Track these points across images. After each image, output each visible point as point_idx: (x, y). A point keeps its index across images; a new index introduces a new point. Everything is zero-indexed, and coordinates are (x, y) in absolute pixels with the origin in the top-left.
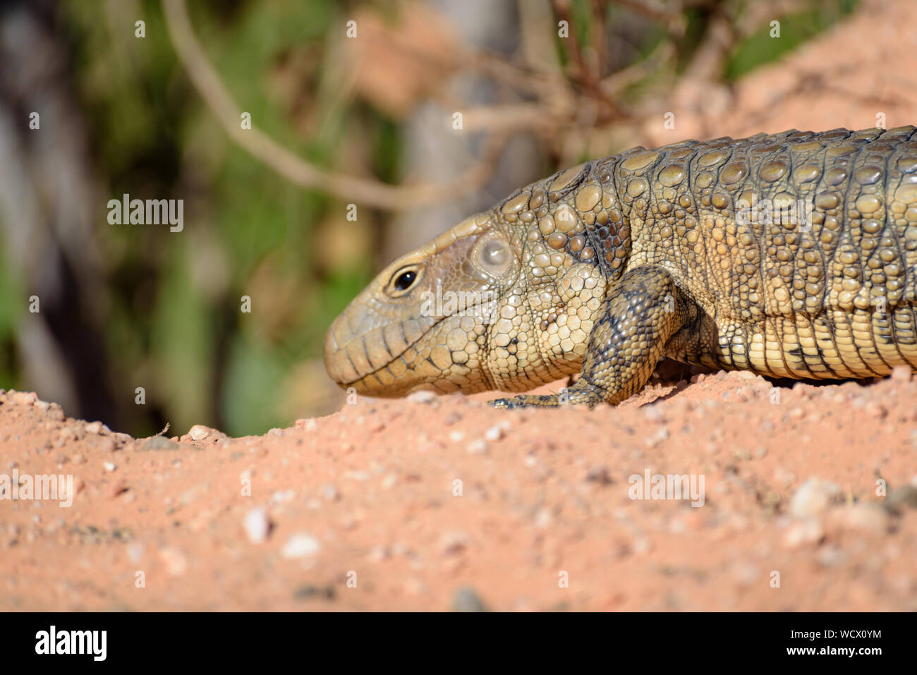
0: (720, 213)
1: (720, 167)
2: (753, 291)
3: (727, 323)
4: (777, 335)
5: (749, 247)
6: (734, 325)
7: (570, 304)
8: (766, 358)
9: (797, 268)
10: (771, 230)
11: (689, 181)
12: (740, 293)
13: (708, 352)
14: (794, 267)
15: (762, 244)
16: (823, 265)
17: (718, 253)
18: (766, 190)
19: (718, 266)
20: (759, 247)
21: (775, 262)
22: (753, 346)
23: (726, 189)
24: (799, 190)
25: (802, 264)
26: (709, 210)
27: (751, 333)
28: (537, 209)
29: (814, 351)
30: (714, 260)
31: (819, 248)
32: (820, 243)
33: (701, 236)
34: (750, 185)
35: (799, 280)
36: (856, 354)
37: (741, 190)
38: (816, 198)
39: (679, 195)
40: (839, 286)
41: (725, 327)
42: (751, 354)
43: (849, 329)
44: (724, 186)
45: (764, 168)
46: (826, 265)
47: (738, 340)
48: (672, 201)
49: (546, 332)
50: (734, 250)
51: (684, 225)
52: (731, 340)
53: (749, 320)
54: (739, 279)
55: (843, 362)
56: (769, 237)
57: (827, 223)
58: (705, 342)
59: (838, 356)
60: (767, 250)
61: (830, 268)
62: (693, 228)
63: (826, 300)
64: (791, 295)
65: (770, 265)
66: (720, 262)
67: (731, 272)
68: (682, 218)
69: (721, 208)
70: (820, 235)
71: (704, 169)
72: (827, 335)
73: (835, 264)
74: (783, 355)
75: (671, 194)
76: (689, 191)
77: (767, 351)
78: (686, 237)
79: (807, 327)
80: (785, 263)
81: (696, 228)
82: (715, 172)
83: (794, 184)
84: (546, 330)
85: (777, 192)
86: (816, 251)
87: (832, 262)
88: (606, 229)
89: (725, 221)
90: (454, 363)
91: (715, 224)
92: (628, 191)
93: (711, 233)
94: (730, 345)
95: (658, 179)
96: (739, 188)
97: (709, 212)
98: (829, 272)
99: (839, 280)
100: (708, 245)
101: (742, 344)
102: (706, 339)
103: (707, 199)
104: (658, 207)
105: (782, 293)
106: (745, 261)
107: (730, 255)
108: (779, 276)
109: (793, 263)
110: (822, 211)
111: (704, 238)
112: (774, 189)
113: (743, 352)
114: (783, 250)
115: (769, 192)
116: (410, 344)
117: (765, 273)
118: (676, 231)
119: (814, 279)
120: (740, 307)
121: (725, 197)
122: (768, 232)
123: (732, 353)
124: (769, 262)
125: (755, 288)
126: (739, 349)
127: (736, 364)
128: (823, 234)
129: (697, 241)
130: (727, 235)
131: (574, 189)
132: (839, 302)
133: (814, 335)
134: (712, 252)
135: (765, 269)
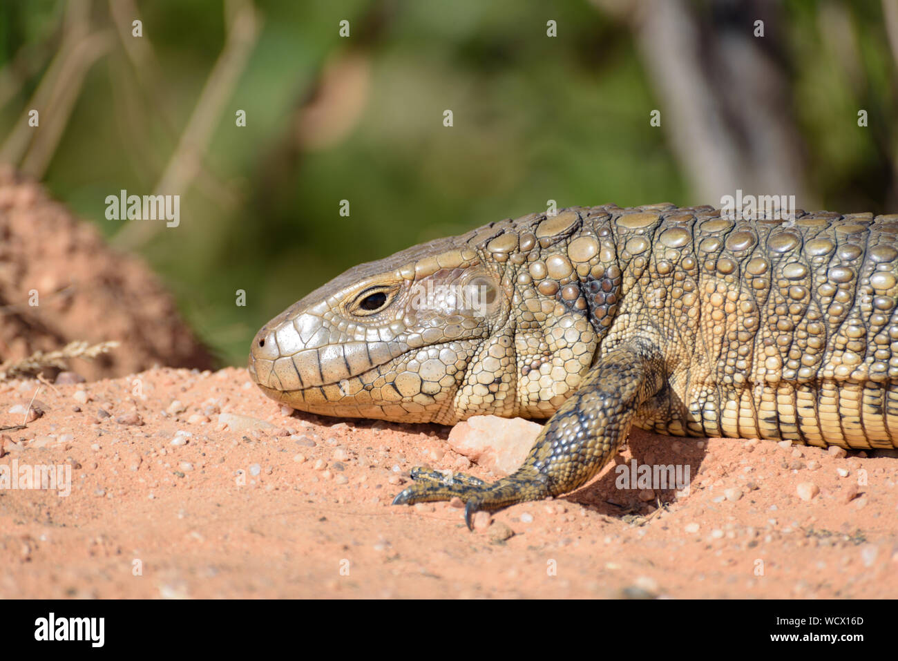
0: (724, 278)
1: (725, 235)
2: (742, 358)
3: (699, 389)
4: (754, 402)
5: (748, 315)
6: (706, 391)
7: (556, 354)
8: (738, 426)
9: (795, 339)
10: (775, 299)
11: (694, 245)
12: (727, 358)
13: (679, 419)
14: (793, 337)
15: (764, 312)
16: (826, 338)
17: (712, 319)
18: (776, 259)
19: (710, 331)
20: (760, 316)
21: (772, 331)
22: (726, 413)
23: (733, 255)
24: (811, 262)
25: (804, 334)
26: (712, 275)
27: (725, 399)
28: (527, 253)
29: (792, 419)
30: (706, 325)
31: (824, 321)
32: (827, 316)
33: (698, 300)
34: (759, 253)
35: (796, 350)
36: (837, 423)
37: (749, 257)
38: (829, 271)
39: (683, 257)
40: (839, 360)
41: (697, 393)
42: (723, 420)
43: (837, 397)
44: (731, 253)
45: (774, 239)
46: (828, 337)
47: (710, 406)
48: (674, 262)
49: (526, 377)
50: (731, 317)
51: (682, 287)
52: (703, 406)
53: (728, 386)
54: (729, 345)
55: (821, 432)
56: (772, 306)
57: (838, 297)
58: (676, 408)
59: (817, 426)
60: (768, 318)
61: (833, 341)
62: (691, 291)
63: (820, 372)
64: (783, 365)
65: (767, 334)
66: (713, 327)
67: (723, 338)
68: (681, 280)
69: (726, 273)
70: (828, 308)
71: (707, 234)
72: (811, 403)
73: (839, 337)
74: (757, 423)
75: (673, 255)
76: (693, 254)
77: (741, 418)
78: (681, 300)
79: (789, 395)
80: (784, 333)
81: (695, 291)
82: (721, 238)
83: (806, 256)
84: (527, 375)
85: (788, 262)
86: (821, 323)
87: (836, 334)
88: (598, 283)
89: (727, 286)
90: (421, 392)
91: (716, 290)
92: (627, 248)
93: (710, 297)
94: (702, 411)
95: (659, 239)
96: (747, 256)
97: (710, 277)
98: (831, 344)
99: (839, 353)
100: (702, 310)
101: (714, 411)
102: (677, 405)
103: (711, 264)
104: (656, 266)
105: (774, 362)
106: (741, 328)
107: (725, 322)
108: (774, 345)
109: (793, 334)
110: (834, 283)
111: (701, 303)
112: (784, 259)
113: (715, 419)
114: (785, 320)
115: (779, 261)
116: (374, 366)
117: (759, 341)
118: (671, 292)
119: (813, 351)
120: (723, 372)
121: (732, 263)
122: (771, 301)
123: (703, 419)
124: (767, 331)
125: (745, 356)
126: (710, 415)
127: (707, 431)
128: (833, 306)
129: (693, 305)
130: (727, 301)
131: (568, 237)
132: (834, 374)
133: (796, 403)
134: (705, 316)
135: (760, 337)
